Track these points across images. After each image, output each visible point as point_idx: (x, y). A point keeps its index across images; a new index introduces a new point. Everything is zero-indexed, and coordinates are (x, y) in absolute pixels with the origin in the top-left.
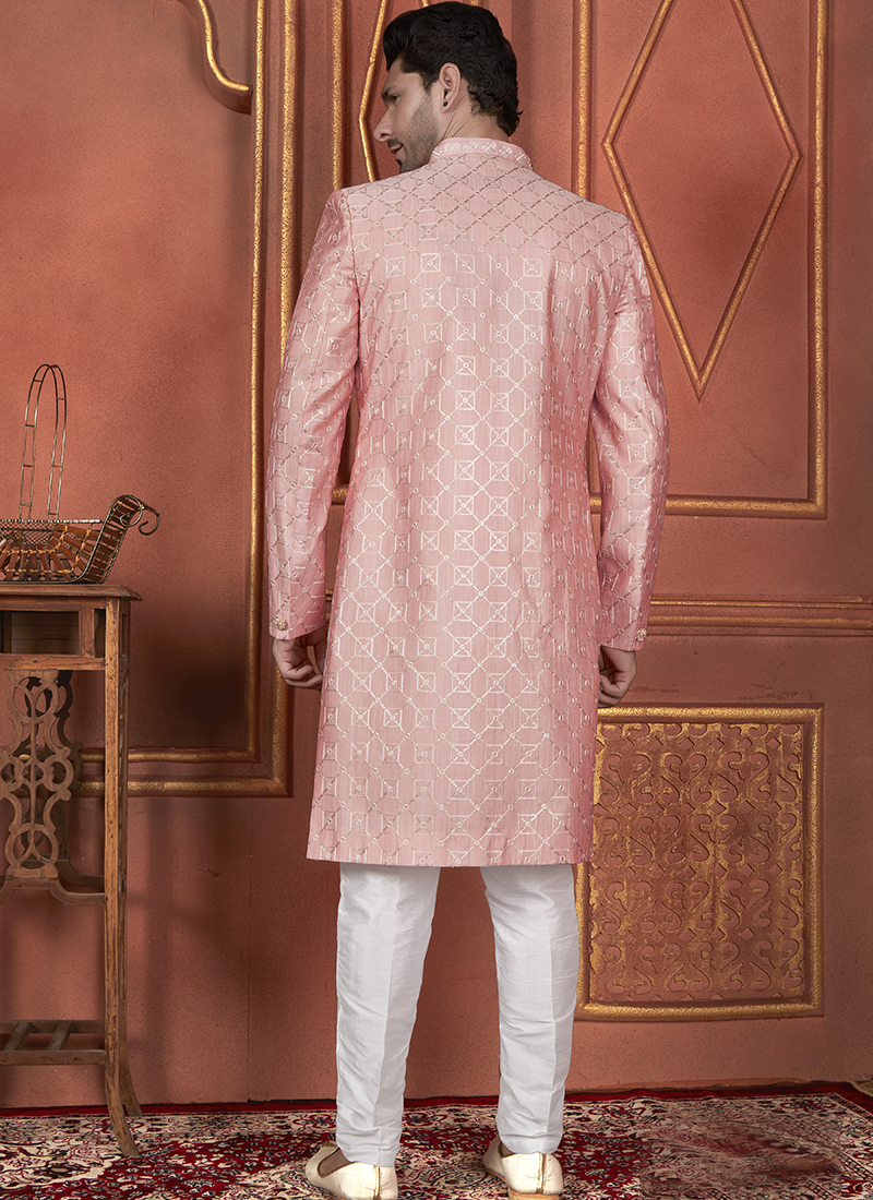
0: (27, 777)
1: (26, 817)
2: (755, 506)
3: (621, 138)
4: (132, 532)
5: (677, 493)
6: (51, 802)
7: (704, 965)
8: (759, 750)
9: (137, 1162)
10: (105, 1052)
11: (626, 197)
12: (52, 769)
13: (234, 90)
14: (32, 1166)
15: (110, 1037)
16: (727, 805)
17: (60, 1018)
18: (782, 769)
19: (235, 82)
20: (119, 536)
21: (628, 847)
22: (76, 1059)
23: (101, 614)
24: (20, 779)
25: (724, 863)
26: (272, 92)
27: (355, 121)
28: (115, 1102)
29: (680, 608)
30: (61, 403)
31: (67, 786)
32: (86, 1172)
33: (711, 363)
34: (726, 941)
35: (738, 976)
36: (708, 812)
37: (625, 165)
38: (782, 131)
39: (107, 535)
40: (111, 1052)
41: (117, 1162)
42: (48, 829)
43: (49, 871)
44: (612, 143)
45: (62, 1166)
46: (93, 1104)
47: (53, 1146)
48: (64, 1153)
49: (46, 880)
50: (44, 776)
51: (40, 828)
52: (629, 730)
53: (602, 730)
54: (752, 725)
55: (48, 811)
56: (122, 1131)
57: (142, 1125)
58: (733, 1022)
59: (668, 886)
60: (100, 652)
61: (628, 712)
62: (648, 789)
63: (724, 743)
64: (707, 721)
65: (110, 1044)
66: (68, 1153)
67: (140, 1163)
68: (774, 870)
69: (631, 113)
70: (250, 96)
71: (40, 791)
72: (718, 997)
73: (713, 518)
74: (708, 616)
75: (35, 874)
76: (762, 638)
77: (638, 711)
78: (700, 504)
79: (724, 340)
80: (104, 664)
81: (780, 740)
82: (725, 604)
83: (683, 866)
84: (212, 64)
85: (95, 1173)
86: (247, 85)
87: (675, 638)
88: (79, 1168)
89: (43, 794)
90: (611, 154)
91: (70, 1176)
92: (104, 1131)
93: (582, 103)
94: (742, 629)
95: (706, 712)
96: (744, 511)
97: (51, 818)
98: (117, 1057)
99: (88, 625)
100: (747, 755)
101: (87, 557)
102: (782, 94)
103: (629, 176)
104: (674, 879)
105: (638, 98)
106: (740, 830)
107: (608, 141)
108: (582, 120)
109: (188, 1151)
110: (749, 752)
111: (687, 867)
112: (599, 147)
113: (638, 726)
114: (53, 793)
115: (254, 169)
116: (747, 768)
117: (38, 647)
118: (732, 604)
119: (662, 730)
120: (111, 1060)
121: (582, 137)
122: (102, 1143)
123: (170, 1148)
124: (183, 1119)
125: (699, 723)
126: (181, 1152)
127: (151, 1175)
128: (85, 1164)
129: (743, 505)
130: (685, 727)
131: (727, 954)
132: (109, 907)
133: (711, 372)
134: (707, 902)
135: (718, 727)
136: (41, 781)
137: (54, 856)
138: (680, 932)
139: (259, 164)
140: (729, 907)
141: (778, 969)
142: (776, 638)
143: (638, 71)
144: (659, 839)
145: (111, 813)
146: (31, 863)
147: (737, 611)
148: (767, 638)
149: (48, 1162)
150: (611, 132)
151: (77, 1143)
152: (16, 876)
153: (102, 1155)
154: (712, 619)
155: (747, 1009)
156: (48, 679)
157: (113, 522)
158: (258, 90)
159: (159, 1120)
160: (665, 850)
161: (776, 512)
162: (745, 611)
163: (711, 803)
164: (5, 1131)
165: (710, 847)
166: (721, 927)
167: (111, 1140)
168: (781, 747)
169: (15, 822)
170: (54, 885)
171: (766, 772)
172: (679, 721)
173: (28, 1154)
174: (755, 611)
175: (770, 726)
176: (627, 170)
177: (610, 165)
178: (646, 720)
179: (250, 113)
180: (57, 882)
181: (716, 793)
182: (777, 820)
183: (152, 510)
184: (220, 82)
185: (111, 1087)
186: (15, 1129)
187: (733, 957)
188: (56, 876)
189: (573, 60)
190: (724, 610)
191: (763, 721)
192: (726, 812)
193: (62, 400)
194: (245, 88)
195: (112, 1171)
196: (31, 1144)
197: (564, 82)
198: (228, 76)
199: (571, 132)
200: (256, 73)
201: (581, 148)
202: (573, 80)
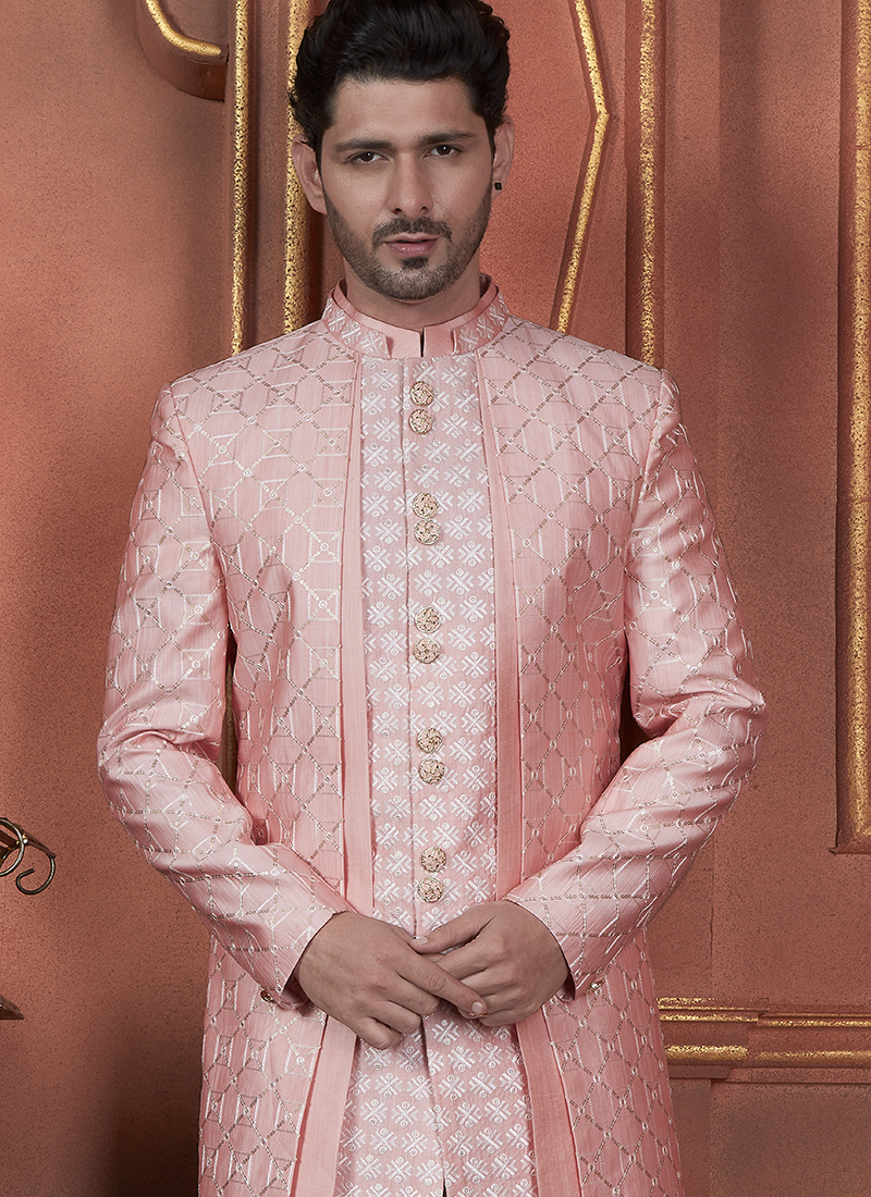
13: (194, 54)
19: (195, 40)
26: (265, 57)
70: (222, 67)
84: (153, 8)
86: (217, 45)
93: (862, 70)
108: (862, 103)
115: (232, 204)
121: (861, 135)
139: (239, 194)
158: (239, 54)
179: (221, 99)
184: (166, 40)
194: (218, 52)
197: (825, 31)
198: (182, 28)
199: (838, 127)
200: (234, 21)
201: (858, 157)
202: (843, 26)
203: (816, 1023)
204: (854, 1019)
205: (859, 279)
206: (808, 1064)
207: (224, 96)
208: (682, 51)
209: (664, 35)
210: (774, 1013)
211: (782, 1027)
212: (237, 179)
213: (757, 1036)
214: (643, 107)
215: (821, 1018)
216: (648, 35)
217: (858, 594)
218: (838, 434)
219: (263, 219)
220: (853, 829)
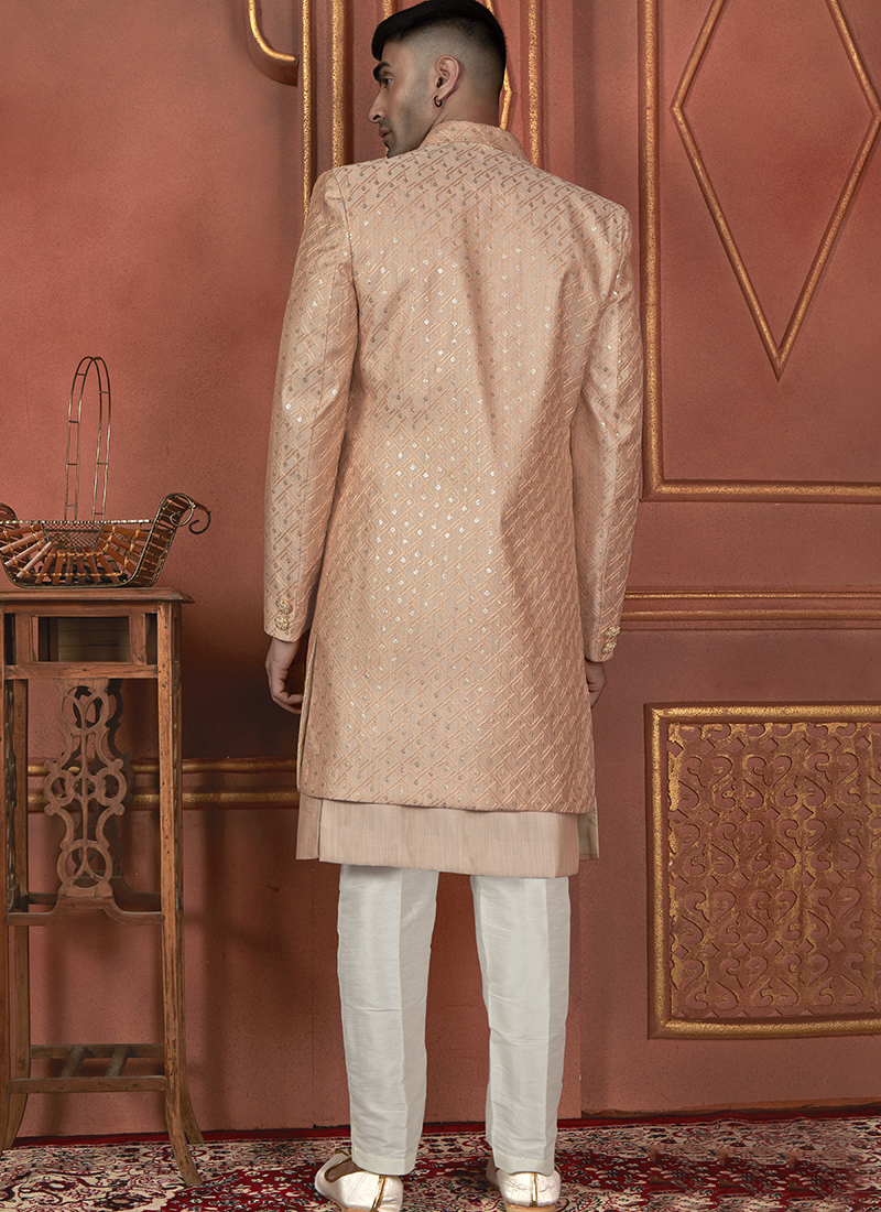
0: (78, 790)
1: (78, 835)
2: (839, 491)
3: (690, 102)
4: (182, 532)
5: (757, 479)
6: (103, 818)
7: (792, 979)
8: (848, 750)
9: (201, 1192)
10: (164, 1078)
11: (697, 163)
12: (104, 783)
13: (279, 60)
14: (92, 1197)
15: (170, 1062)
16: (814, 810)
17: (116, 1042)
18: (873, 770)
19: (281, 53)
20: (169, 536)
21: (709, 854)
22: (135, 1085)
23: (152, 618)
24: (71, 793)
25: (812, 871)
26: (319, 61)
28: (176, 1128)
29: (761, 601)
30: (105, 397)
31: (120, 800)
32: (148, 1203)
33: (790, 339)
34: (814, 954)
35: (828, 990)
36: (795, 817)
37: (696, 131)
38: (863, 90)
39: (157, 536)
40: (171, 1078)
41: (181, 1192)
42: (101, 846)
43: (103, 890)
44: (681, 107)
45: (123, 1197)
46: (152, 1131)
47: (113, 1176)
48: (125, 1183)
49: (100, 899)
50: (96, 790)
51: (93, 844)
52: (709, 731)
53: (681, 730)
54: (839, 724)
55: (101, 827)
56: (184, 1160)
57: (204, 1153)
58: (823, 1039)
59: (753, 896)
60: (152, 659)
61: (707, 712)
62: (730, 794)
63: (810, 744)
64: (791, 721)
65: (170, 1069)
66: (129, 1183)
67: (205, 1193)
68: (865, 878)
69: (701, 74)
70: (295, 68)
71: (91, 804)
72: (807, 1013)
73: (795, 505)
74: (792, 609)
75: (89, 892)
76: (849, 632)
77: (718, 711)
78: (781, 490)
79: (804, 315)
80: (156, 671)
81: (870, 739)
82: (809, 595)
83: (768, 874)
84: (256, 34)
85: (159, 1204)
86: (293, 55)
87: (757, 632)
88: (141, 1199)
89: (96, 809)
90: (680, 119)
91: (133, 1207)
92: (165, 1160)
93: (649, 65)
94: (828, 622)
95: (791, 711)
96: (827, 496)
97: (105, 834)
98: (178, 1082)
99: (139, 629)
100: (835, 756)
101: (137, 559)
102: (862, 50)
103: (699, 141)
104: (759, 888)
105: (708, 58)
106: (829, 836)
107: (677, 105)
108: (649, 84)
109: (254, 1181)
110: (838, 752)
111: (773, 875)
112: (667, 112)
113: (718, 727)
114: (106, 808)
115: (303, 145)
116: (835, 769)
117: (86, 655)
118: (817, 596)
119: (744, 730)
120: (172, 1086)
121: (650, 101)
122: (164, 1173)
123: (234, 1177)
124: (247, 1146)
125: (783, 723)
126: (246, 1181)
127: (216, 1206)
128: (147, 1195)
129: (828, 490)
130: (769, 726)
131: (816, 967)
132: (166, 926)
133: (791, 349)
134: (794, 913)
135: (803, 727)
136: (93, 795)
137: (109, 873)
138: (766, 944)
139: (307, 140)
140: (817, 917)
141: (870, 983)
142: (864, 632)
143: (708, 29)
144: (742, 846)
145: (167, 828)
146: (85, 882)
147: (822, 603)
148: (854, 632)
149: (108, 1193)
150: (680, 96)
151: (137, 1173)
152: (69, 895)
153: (164, 1185)
154: (794, 612)
155: (838, 1024)
156: (98, 688)
157: (162, 522)
158: (305, 60)
159: (221, 1147)
160: (748, 858)
161: (862, 497)
162: (830, 603)
163: (797, 807)
164: (62, 1161)
165: (796, 854)
166: (809, 939)
167: (173, 1169)
168: (870, 748)
169: (66, 839)
170: (109, 904)
171: (855, 774)
172: (762, 721)
173: (87, 1185)
174: (842, 603)
175: (859, 725)
176: (697, 135)
177: (679, 131)
178: (727, 721)
179: (296, 85)
180: (112, 901)
181: (802, 797)
182: (868, 824)
183: (204, 508)
184: (264, 52)
185: (172, 1115)
186: (73, 1158)
187: (823, 970)
188: (110, 894)
189: (639, 19)
190: (808, 602)
191: (852, 720)
192: (813, 816)
193: (105, 392)
194: (292, 59)
195: (175, 1202)
196: (89, 1175)
197: (629, 43)
198: (273, 46)
199: (637, 97)
200: (302, 43)
201: (648, 113)
202: (639, 40)
205: (649, 181)
207: (297, 83)
208: (551, 54)
209: (542, 47)
212: (305, 131)
216: (533, 47)
219: (320, 153)
220: (651, 488)
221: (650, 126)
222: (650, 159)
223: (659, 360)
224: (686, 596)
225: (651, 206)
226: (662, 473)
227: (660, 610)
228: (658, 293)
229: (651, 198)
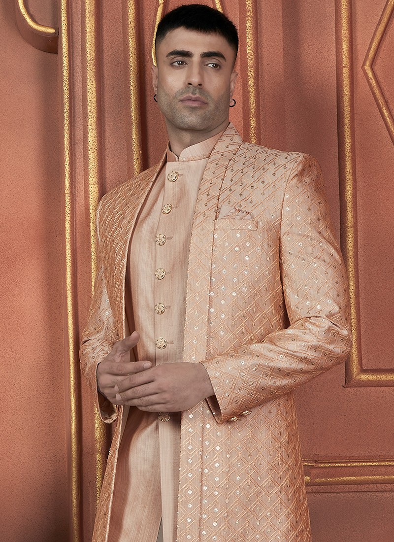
3: (379, 61)
11: (385, 111)
13: (43, 32)
19: (44, 26)
26: (75, 33)
27: (147, 55)
37: (383, 85)
44: (372, 66)
69: (387, 39)
70: (56, 37)
84: (23, 11)
86: (53, 28)
90: (370, 75)
93: (345, 31)
103: (386, 93)
107: (368, 63)
108: (345, 47)
112: (360, 70)
115: (63, 101)
121: (345, 61)
139: (66, 96)
150: (370, 57)
158: (64, 32)
176: (384, 88)
177: (370, 85)
179: (57, 53)
184: (30, 26)
194: (53, 31)
197: (328, 14)
198: (37, 20)
199: (335, 58)
200: (61, 17)
201: (344, 71)
202: (336, 12)
203: (340, 465)
204: (355, 462)
205: (346, 127)
206: (337, 483)
207: (57, 51)
208: (265, 25)
209: (257, 18)
210: (322, 461)
211: (326, 467)
212: (64, 89)
213: (314, 471)
214: (248, 51)
215: (342, 462)
216: (249, 18)
217: (350, 270)
218: (340, 197)
220: (352, 376)
221: (346, 82)
222: (347, 109)
223: (357, 271)
224: (382, 463)
225: (348, 146)
226: (361, 364)
227: (361, 475)
228: (355, 217)
229: (348, 140)
